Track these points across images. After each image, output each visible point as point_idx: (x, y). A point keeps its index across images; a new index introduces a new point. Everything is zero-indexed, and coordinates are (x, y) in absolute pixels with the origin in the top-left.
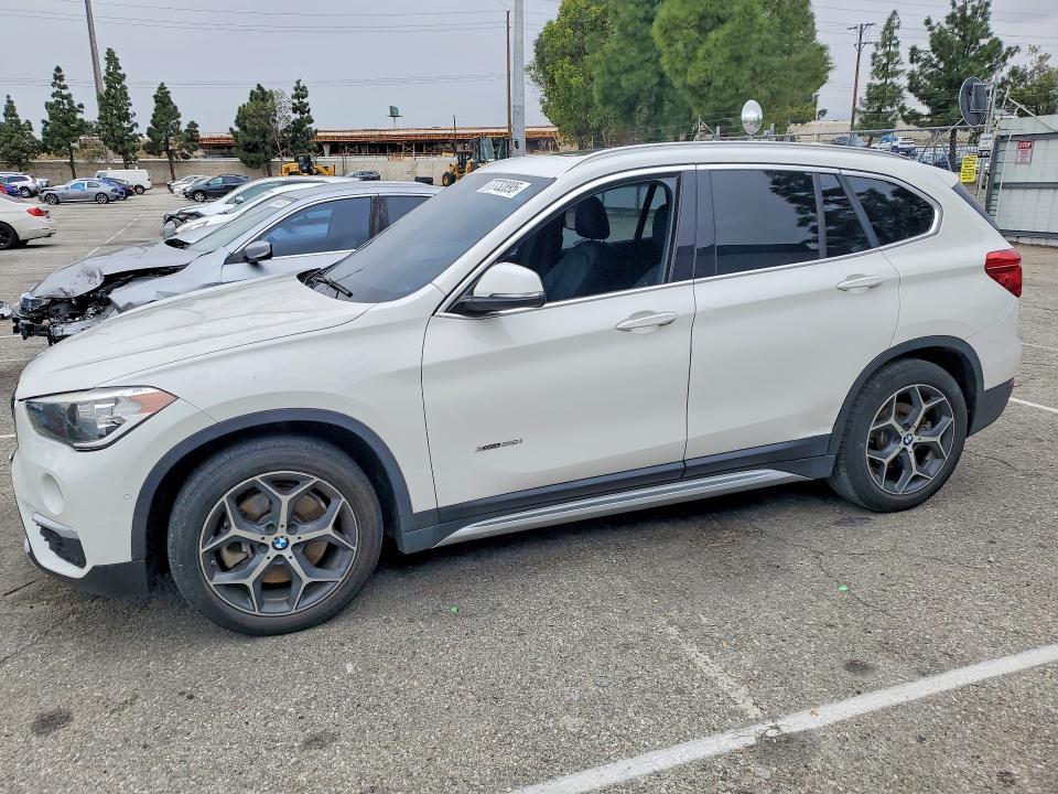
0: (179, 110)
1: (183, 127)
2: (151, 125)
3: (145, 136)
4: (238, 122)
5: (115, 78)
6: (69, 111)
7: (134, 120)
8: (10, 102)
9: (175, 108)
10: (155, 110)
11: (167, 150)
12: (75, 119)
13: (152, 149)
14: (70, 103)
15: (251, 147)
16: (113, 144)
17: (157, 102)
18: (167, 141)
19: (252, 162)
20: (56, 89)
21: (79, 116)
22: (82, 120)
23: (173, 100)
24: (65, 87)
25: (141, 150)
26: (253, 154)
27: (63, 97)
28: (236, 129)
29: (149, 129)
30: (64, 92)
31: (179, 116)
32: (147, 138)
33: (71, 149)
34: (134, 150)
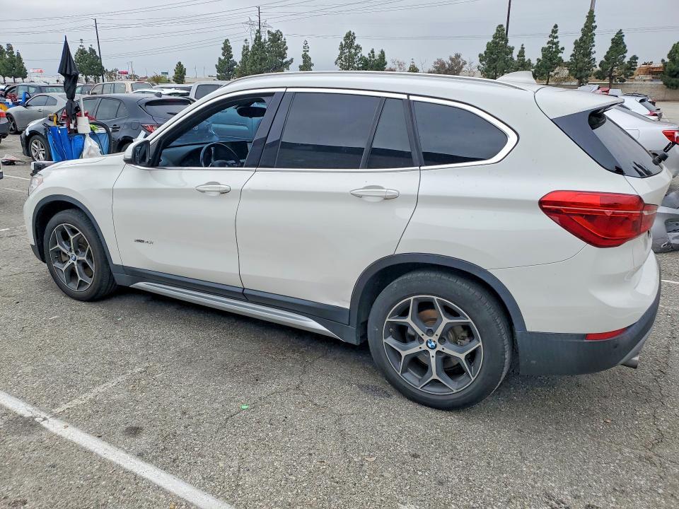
0: (627, 48)
1: (626, 60)
2: (604, 59)
3: (598, 66)
4: (669, 56)
5: (589, 29)
6: (555, 52)
7: (593, 56)
8: (523, 48)
9: (625, 47)
10: (610, 49)
11: (610, 76)
12: (556, 56)
13: (600, 76)
14: (557, 47)
15: (675, 73)
16: (574, 73)
17: (613, 43)
18: (612, 70)
19: (672, 85)
20: (551, 39)
21: (560, 55)
22: (560, 57)
23: (624, 41)
24: (557, 37)
25: (593, 77)
26: (675, 79)
27: (554, 44)
28: (667, 60)
29: (602, 62)
30: (555, 40)
31: (626, 52)
32: (599, 68)
33: (549, 76)
34: (587, 76)
